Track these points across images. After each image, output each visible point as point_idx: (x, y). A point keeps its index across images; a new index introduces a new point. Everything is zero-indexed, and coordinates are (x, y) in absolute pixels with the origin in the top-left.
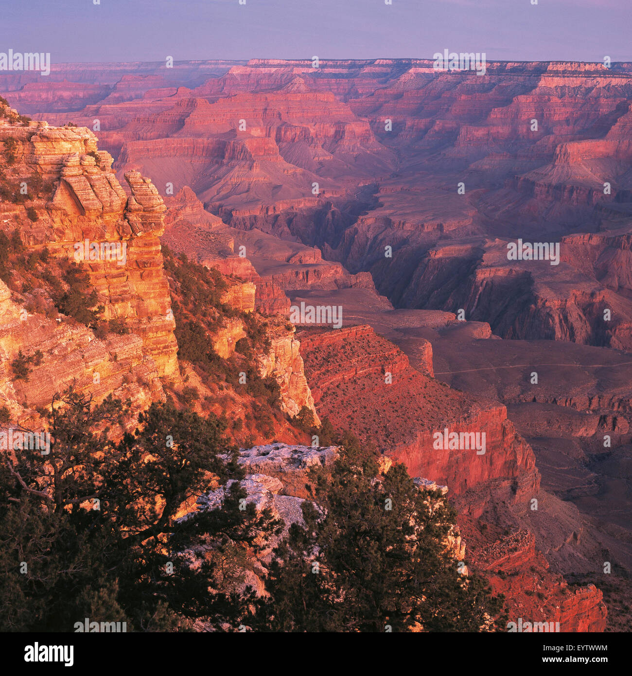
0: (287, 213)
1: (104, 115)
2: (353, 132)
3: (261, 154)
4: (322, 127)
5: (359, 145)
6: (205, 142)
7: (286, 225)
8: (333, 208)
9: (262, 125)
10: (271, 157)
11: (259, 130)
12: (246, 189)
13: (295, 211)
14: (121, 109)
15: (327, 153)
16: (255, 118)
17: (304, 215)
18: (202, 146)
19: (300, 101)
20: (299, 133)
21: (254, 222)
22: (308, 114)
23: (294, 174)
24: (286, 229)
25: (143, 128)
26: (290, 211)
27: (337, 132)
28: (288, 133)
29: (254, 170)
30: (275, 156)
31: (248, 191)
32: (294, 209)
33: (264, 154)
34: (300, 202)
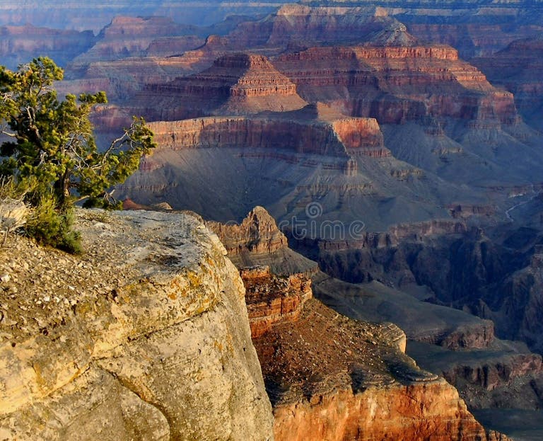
0: (406, 246)
1: (94, 77)
2: (490, 109)
3: (356, 144)
4: (440, 100)
5: (499, 130)
6: (265, 125)
7: (408, 267)
8: (484, 239)
9: (348, 96)
10: (372, 149)
11: (343, 105)
12: (336, 204)
13: (419, 242)
14: (120, 68)
15: (453, 143)
16: (335, 85)
17: (433, 249)
18: (260, 130)
19: (405, 60)
20: (407, 110)
21: (355, 261)
22: (419, 80)
23: (409, 179)
24: (408, 272)
25: (162, 100)
26: (410, 242)
27: (464, 109)
28: (390, 110)
29: (349, 172)
30: (376, 149)
31: (338, 207)
32: (418, 238)
33: (360, 146)
34: (426, 227)
